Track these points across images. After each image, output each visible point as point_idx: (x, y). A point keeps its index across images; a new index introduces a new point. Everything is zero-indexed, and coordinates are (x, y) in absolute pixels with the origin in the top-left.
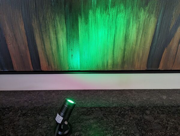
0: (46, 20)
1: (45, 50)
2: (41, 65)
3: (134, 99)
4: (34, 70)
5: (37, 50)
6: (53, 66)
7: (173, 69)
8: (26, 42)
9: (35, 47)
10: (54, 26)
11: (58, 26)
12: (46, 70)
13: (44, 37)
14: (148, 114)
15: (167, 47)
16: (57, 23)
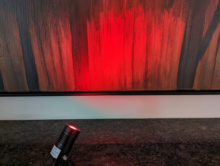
0: (47, 25)
1: (45, 64)
2: (40, 84)
3: (162, 130)
4: (30, 91)
5: (35, 64)
6: (55, 86)
7: (212, 89)
8: (21, 54)
9: (32, 59)
10: (57, 33)
11: (61, 33)
12: (46, 90)
13: (44, 46)
14: (183, 148)
15: (201, 58)
16: (60, 29)
